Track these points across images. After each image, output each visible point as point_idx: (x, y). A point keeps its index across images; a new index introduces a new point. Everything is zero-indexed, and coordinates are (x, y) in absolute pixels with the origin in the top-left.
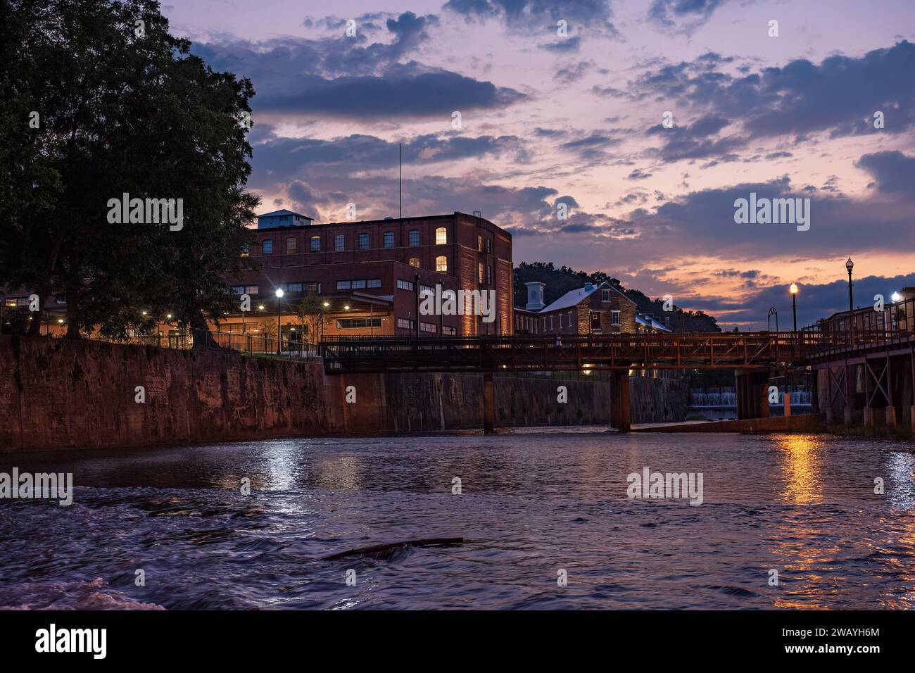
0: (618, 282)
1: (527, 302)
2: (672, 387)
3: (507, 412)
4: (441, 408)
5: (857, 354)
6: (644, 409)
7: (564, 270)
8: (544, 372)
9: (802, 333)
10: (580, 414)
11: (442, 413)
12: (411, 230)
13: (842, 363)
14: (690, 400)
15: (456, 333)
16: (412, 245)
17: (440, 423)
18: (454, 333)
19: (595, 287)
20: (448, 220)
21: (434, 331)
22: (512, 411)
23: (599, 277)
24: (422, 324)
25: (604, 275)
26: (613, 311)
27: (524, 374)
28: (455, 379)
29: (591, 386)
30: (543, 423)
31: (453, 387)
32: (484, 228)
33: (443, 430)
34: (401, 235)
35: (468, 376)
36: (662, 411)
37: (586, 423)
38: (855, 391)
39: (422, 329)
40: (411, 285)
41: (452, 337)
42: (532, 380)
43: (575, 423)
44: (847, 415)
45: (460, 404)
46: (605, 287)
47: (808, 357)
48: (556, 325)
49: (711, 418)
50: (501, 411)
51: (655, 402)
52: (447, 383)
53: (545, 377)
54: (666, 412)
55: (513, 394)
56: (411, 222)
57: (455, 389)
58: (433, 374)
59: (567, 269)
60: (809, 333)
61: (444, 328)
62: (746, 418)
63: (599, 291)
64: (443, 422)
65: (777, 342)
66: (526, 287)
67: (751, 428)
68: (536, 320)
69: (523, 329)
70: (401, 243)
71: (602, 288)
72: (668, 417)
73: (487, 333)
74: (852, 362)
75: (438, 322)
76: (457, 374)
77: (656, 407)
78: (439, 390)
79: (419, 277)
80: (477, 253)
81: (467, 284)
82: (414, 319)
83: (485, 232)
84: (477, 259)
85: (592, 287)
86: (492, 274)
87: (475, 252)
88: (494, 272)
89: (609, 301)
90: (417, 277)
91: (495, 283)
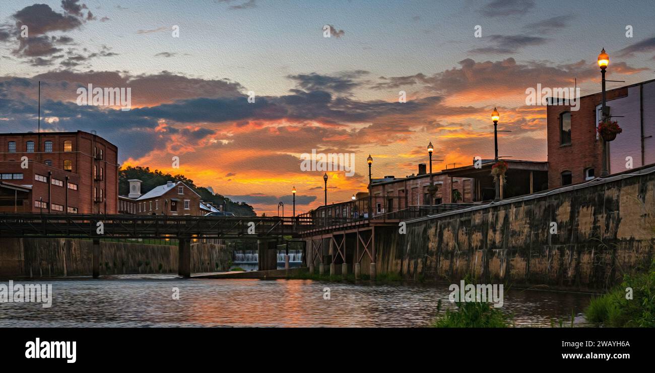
0: (192, 182)
1: (129, 193)
2: (221, 249)
3: (111, 265)
4: (65, 261)
5: (328, 232)
6: (203, 264)
7: (157, 173)
8: (137, 239)
9: (298, 218)
10: (161, 266)
11: (65, 265)
12: (47, 141)
13: (319, 237)
14: (234, 258)
15: (78, 212)
16: (47, 151)
17: (63, 271)
18: (76, 212)
19: (174, 184)
20: (74, 135)
21: (61, 210)
22: (115, 264)
23: (180, 178)
24: (53, 205)
25: (183, 177)
26: (185, 200)
27: (123, 240)
28: (75, 243)
29: (169, 248)
30: (136, 272)
31: (73, 248)
32: (98, 142)
33: (65, 276)
34: (39, 144)
35: (84, 240)
36: (215, 265)
37: (165, 272)
38: (328, 253)
39: (53, 208)
40: (45, 178)
41: (73, 214)
42: (129, 244)
43: (158, 272)
44: (321, 268)
45: (78, 259)
46: (181, 184)
47: (300, 233)
48: (148, 209)
49: (245, 270)
50: (107, 264)
51: (211, 259)
52: (69, 245)
53: (138, 242)
54: (217, 266)
55: (115, 254)
56: (47, 136)
57: (75, 249)
58: (59, 239)
59: (159, 172)
60: (302, 218)
61: (68, 208)
62: (264, 270)
63: (176, 187)
64: (65, 271)
65: (282, 224)
66: (129, 182)
67: (265, 276)
68: (135, 204)
69: (126, 210)
70: (39, 149)
71: (178, 185)
72: (219, 268)
73: (99, 212)
74: (325, 236)
75: (65, 204)
76: (76, 240)
77: (211, 263)
78: (63, 250)
79: (51, 173)
80: (93, 159)
81: (85, 180)
82: (48, 201)
83: (99, 145)
84: (93, 163)
85: (172, 185)
86: (104, 173)
87: (92, 158)
88: (105, 172)
89: (182, 194)
90: (49, 173)
91: (105, 179)
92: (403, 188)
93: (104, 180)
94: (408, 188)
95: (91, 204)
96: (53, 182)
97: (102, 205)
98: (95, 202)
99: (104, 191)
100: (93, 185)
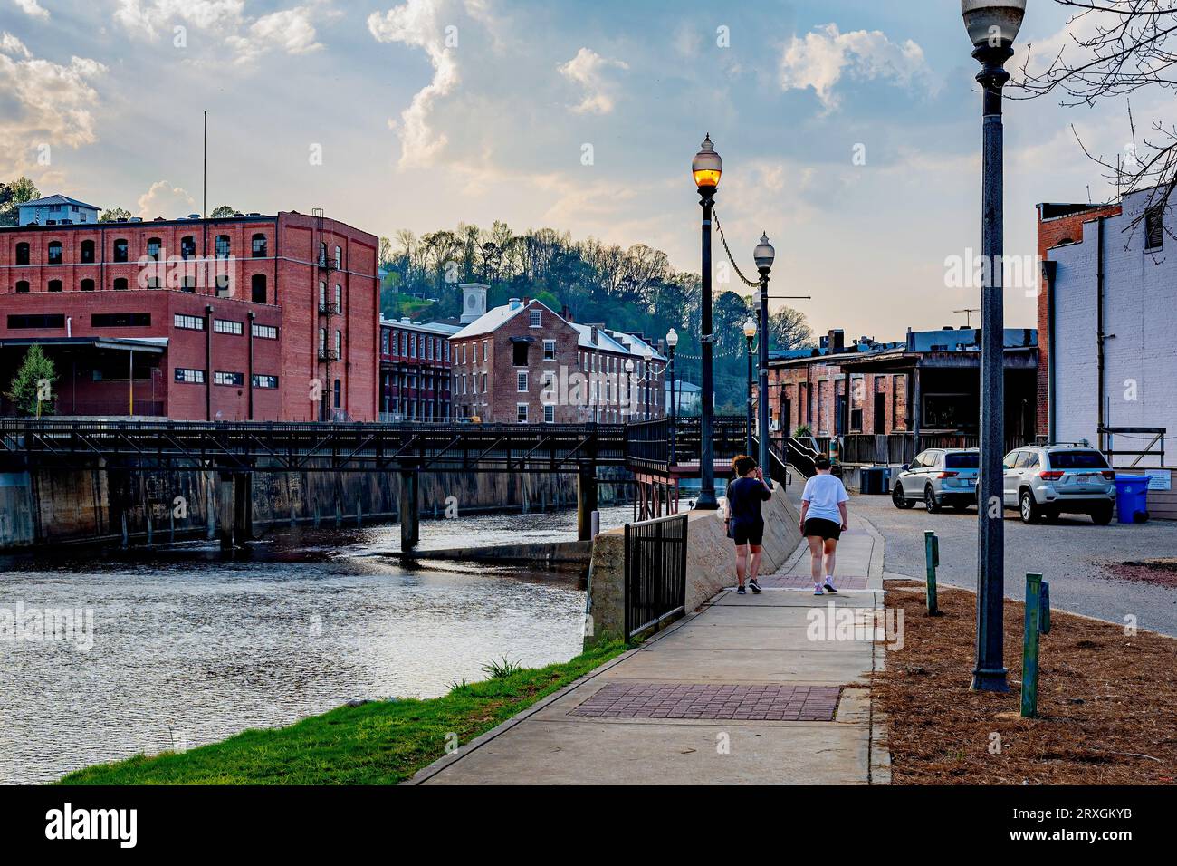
24: (218, 376)
26: (546, 340)
32: (330, 231)
39: (218, 381)
40: (198, 321)
46: (536, 305)
56: (220, 225)
61: (255, 378)
63: (526, 310)
71: (531, 307)
75: (247, 370)
79: (212, 309)
80: (316, 270)
81: (298, 315)
82: (204, 369)
83: (333, 237)
84: (315, 276)
85: (519, 305)
86: (344, 296)
87: (312, 267)
88: (347, 294)
89: (539, 326)
90: (207, 310)
91: (347, 309)
92: (804, 380)
93: (344, 310)
94: (813, 381)
95: (312, 365)
96: (218, 326)
97: (340, 364)
98: (320, 361)
99: (343, 335)
100: (316, 324)
